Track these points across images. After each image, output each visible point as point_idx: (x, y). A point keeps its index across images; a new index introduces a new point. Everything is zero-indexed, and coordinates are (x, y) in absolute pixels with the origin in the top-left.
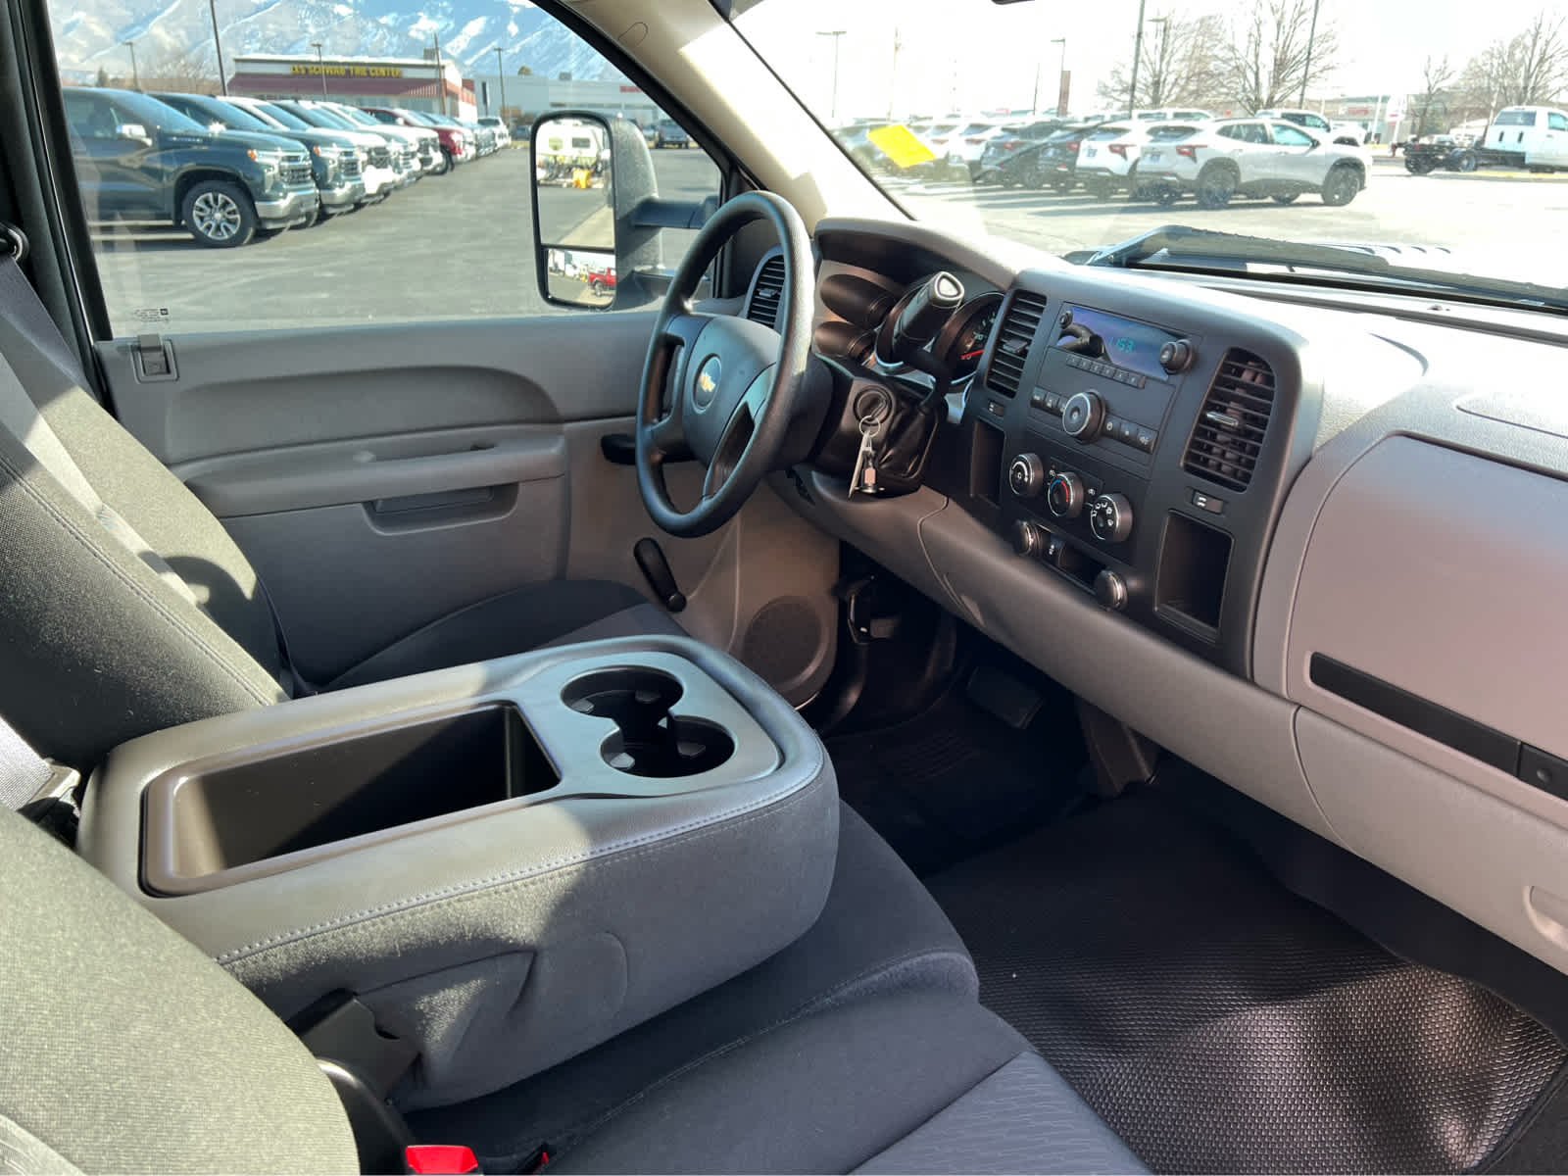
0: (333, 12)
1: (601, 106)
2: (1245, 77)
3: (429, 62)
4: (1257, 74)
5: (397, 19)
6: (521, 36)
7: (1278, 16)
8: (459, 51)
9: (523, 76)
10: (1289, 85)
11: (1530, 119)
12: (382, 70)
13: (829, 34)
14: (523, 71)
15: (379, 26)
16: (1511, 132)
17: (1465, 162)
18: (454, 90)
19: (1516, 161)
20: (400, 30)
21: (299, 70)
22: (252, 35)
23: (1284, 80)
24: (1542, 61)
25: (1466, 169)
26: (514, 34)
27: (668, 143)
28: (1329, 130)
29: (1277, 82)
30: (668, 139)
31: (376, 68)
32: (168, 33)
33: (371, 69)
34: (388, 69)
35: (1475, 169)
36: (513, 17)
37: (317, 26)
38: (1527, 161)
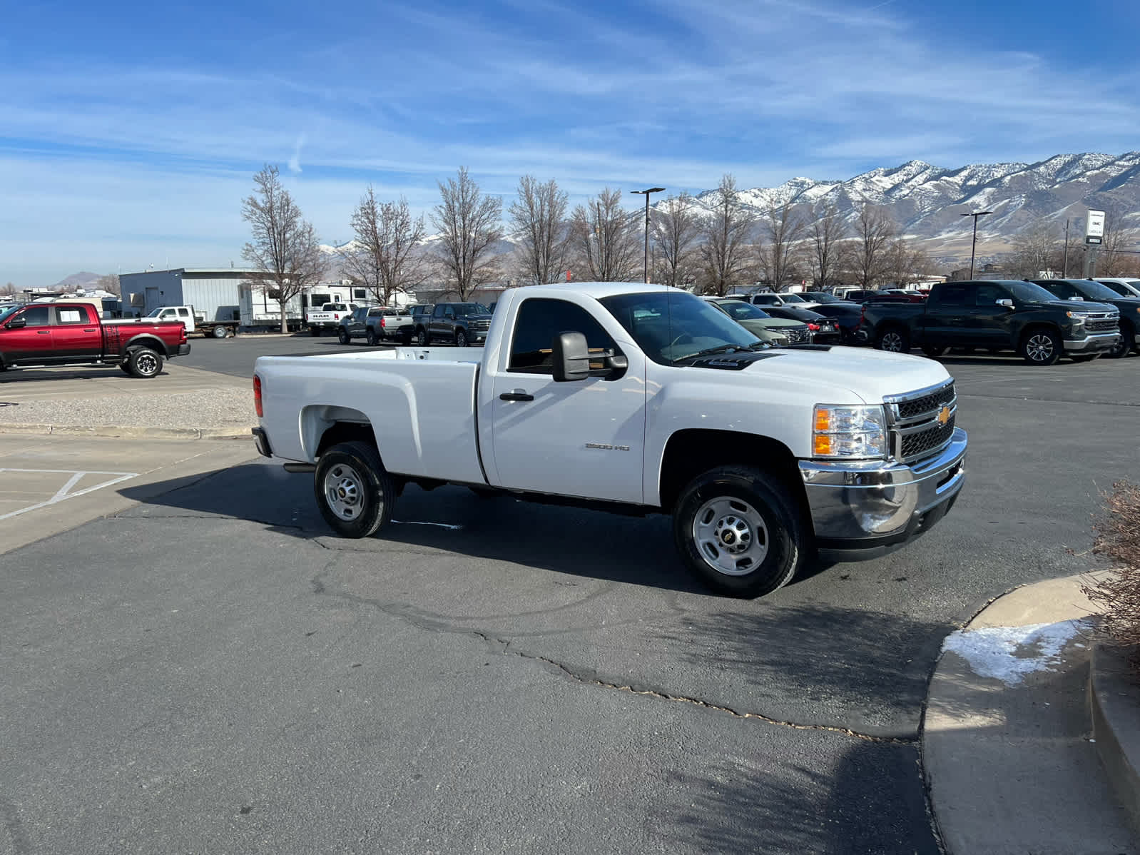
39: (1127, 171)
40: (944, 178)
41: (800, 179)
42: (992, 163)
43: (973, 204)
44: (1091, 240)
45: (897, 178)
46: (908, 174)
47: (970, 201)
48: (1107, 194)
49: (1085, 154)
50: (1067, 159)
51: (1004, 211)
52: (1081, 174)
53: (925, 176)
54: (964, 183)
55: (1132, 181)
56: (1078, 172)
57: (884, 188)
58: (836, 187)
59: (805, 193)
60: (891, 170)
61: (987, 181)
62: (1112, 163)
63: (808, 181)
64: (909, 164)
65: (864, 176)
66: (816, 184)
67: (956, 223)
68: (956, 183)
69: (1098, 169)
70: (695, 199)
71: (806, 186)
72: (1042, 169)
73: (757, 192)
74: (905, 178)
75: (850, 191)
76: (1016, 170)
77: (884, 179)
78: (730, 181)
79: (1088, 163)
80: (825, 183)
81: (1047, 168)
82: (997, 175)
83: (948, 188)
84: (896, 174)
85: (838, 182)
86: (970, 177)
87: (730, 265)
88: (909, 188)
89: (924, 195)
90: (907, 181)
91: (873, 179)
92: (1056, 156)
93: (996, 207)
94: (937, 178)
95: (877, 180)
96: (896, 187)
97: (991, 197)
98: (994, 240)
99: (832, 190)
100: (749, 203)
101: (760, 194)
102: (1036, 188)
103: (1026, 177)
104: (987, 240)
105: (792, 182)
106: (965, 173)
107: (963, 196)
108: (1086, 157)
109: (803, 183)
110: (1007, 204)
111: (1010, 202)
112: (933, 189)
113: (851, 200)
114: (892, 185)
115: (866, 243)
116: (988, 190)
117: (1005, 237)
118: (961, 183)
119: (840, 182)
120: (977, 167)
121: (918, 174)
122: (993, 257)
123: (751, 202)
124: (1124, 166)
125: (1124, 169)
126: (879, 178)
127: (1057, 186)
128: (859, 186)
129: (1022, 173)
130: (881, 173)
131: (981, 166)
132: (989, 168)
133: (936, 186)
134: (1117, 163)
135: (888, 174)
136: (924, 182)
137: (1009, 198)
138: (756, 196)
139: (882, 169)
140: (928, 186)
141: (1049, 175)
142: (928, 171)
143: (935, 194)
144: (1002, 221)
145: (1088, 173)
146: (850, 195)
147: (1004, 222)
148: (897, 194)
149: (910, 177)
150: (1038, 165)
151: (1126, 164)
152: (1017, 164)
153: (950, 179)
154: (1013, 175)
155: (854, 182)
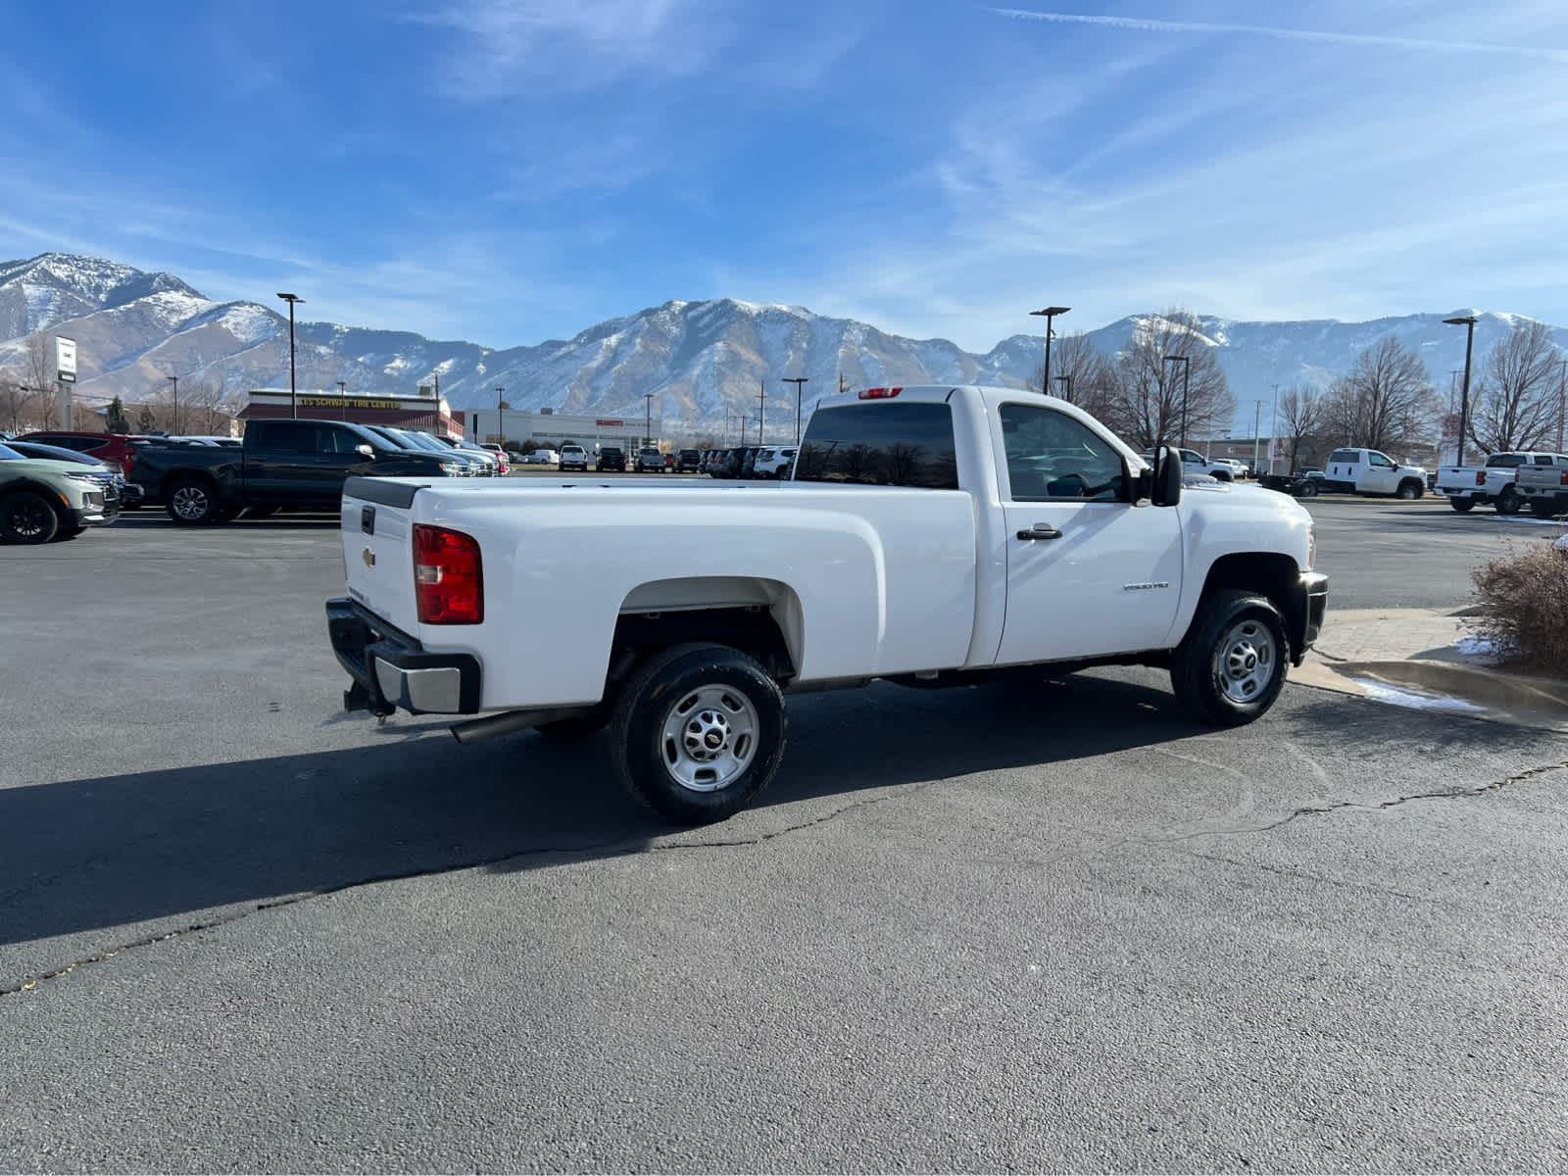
1: (578, 437)
2: (1138, 422)
3: (424, 398)
4: (1147, 420)
6: (488, 375)
7: (1160, 377)
9: (505, 410)
10: (1174, 429)
11: (1355, 458)
12: (383, 404)
13: (793, 381)
14: (502, 405)
15: (356, 364)
16: (1343, 467)
17: (1307, 490)
19: (1348, 488)
20: (376, 368)
21: (308, 402)
22: (236, 369)
23: (1169, 425)
24: (1383, 412)
25: (1309, 494)
26: (482, 372)
27: (647, 468)
28: (1205, 465)
29: (1163, 428)
31: (377, 402)
32: (155, 366)
33: (372, 402)
34: (388, 402)
35: (1316, 495)
36: (481, 358)
38: (1358, 488)
44: (64, 377)
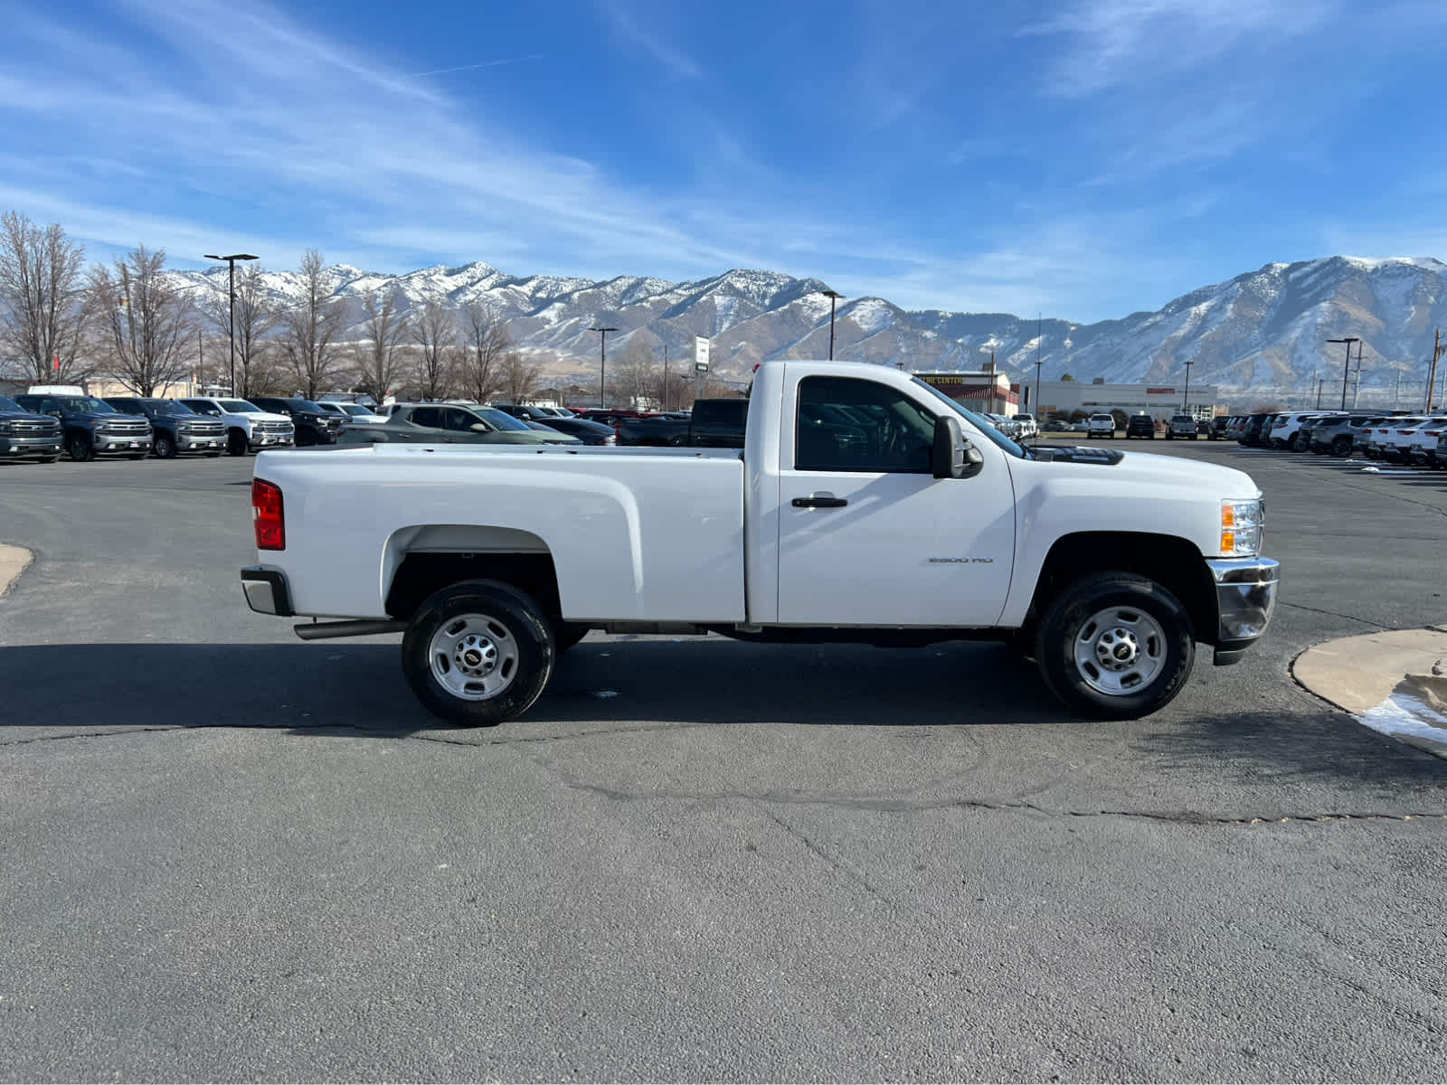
0: (921, 336)
1: (1127, 405)
3: (985, 373)
5: (970, 340)
6: (1073, 348)
8: (1019, 362)
9: (1066, 382)
12: (947, 379)
14: (1066, 378)
15: (956, 345)
18: (1003, 393)
20: (973, 347)
22: (859, 355)
26: (1069, 346)
30: (1178, 431)
31: (943, 378)
33: (938, 378)
34: (952, 378)
36: (1069, 334)
37: (908, 347)
39: (684, 301)
40: (511, 286)
41: (344, 267)
42: (561, 277)
43: (543, 318)
44: (700, 367)
45: (461, 280)
46: (473, 277)
47: (540, 315)
48: (668, 322)
49: (646, 279)
50: (631, 281)
51: (574, 330)
52: (645, 299)
53: (491, 281)
54: (533, 296)
55: (690, 311)
56: (642, 296)
57: (446, 290)
58: (390, 282)
59: (350, 285)
60: (454, 270)
61: (556, 295)
62: (671, 291)
63: (354, 270)
64: (473, 265)
65: (422, 272)
66: (365, 275)
67: (527, 338)
68: (525, 294)
69: (660, 295)
70: (202, 276)
71: (352, 276)
72: (608, 289)
73: (290, 277)
74: (469, 281)
75: (407, 288)
76: (584, 287)
77: (444, 278)
78: (315, 257)
79: (650, 288)
80: (376, 275)
81: (613, 287)
82: (566, 290)
83: (517, 298)
84: (459, 275)
85: (392, 276)
86: (538, 289)
87: (321, 365)
88: (474, 292)
89: (494, 302)
90: (472, 285)
91: (434, 278)
92: (621, 277)
93: (567, 324)
94: (504, 284)
95: (438, 280)
96: (460, 290)
97: (561, 313)
98: (567, 360)
99: (385, 285)
100: (279, 289)
101: (294, 279)
102: (604, 309)
103: (593, 295)
104: (561, 359)
105: (334, 269)
106: (532, 284)
107: (532, 309)
108: (648, 281)
109: (349, 272)
110: (576, 323)
111: (580, 320)
112: (500, 297)
113: (408, 300)
114: (455, 288)
115: (480, 352)
116: (558, 305)
117: (578, 358)
118: (530, 294)
119: (395, 277)
120: (545, 277)
121: (484, 278)
122: (568, 379)
123: (282, 289)
124: (681, 295)
125: (682, 299)
126: (440, 278)
127: (623, 309)
128: (417, 283)
129: (590, 291)
130: (442, 272)
131: (549, 278)
132: (558, 281)
133: (504, 294)
134: (676, 290)
135: (450, 273)
136: (491, 288)
137: (580, 316)
138: (289, 282)
139: (443, 267)
140: (496, 292)
141: (616, 296)
142: (494, 276)
143: (504, 303)
144: (573, 341)
145: (651, 299)
146: (407, 293)
147: (576, 342)
148: (462, 298)
149: (476, 280)
150: (604, 284)
151: (684, 293)
152: (584, 280)
153: (518, 288)
154: (581, 292)
155: (410, 278)
